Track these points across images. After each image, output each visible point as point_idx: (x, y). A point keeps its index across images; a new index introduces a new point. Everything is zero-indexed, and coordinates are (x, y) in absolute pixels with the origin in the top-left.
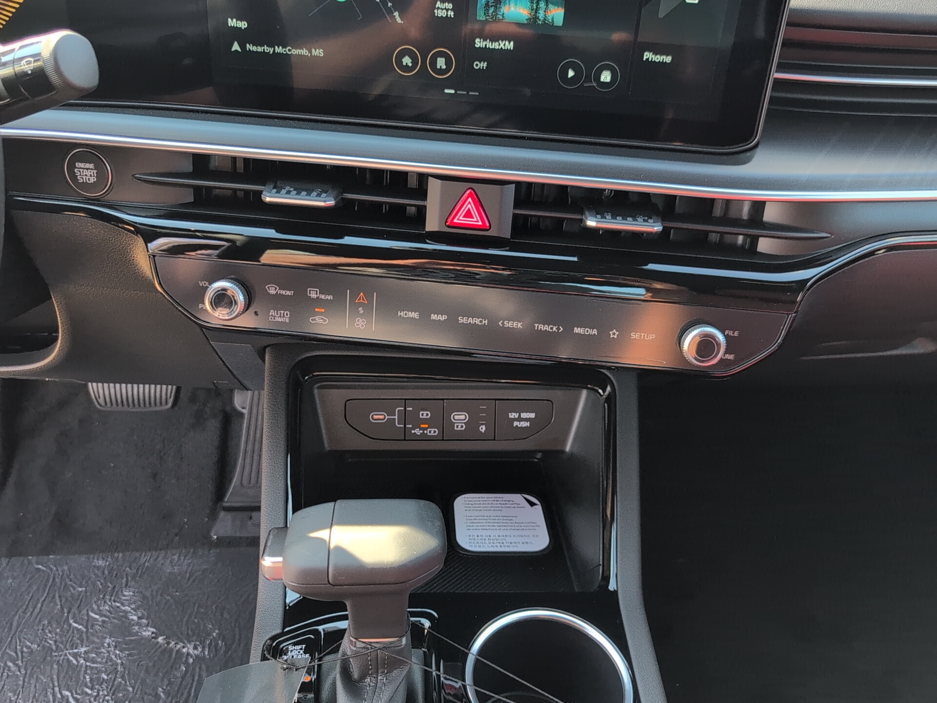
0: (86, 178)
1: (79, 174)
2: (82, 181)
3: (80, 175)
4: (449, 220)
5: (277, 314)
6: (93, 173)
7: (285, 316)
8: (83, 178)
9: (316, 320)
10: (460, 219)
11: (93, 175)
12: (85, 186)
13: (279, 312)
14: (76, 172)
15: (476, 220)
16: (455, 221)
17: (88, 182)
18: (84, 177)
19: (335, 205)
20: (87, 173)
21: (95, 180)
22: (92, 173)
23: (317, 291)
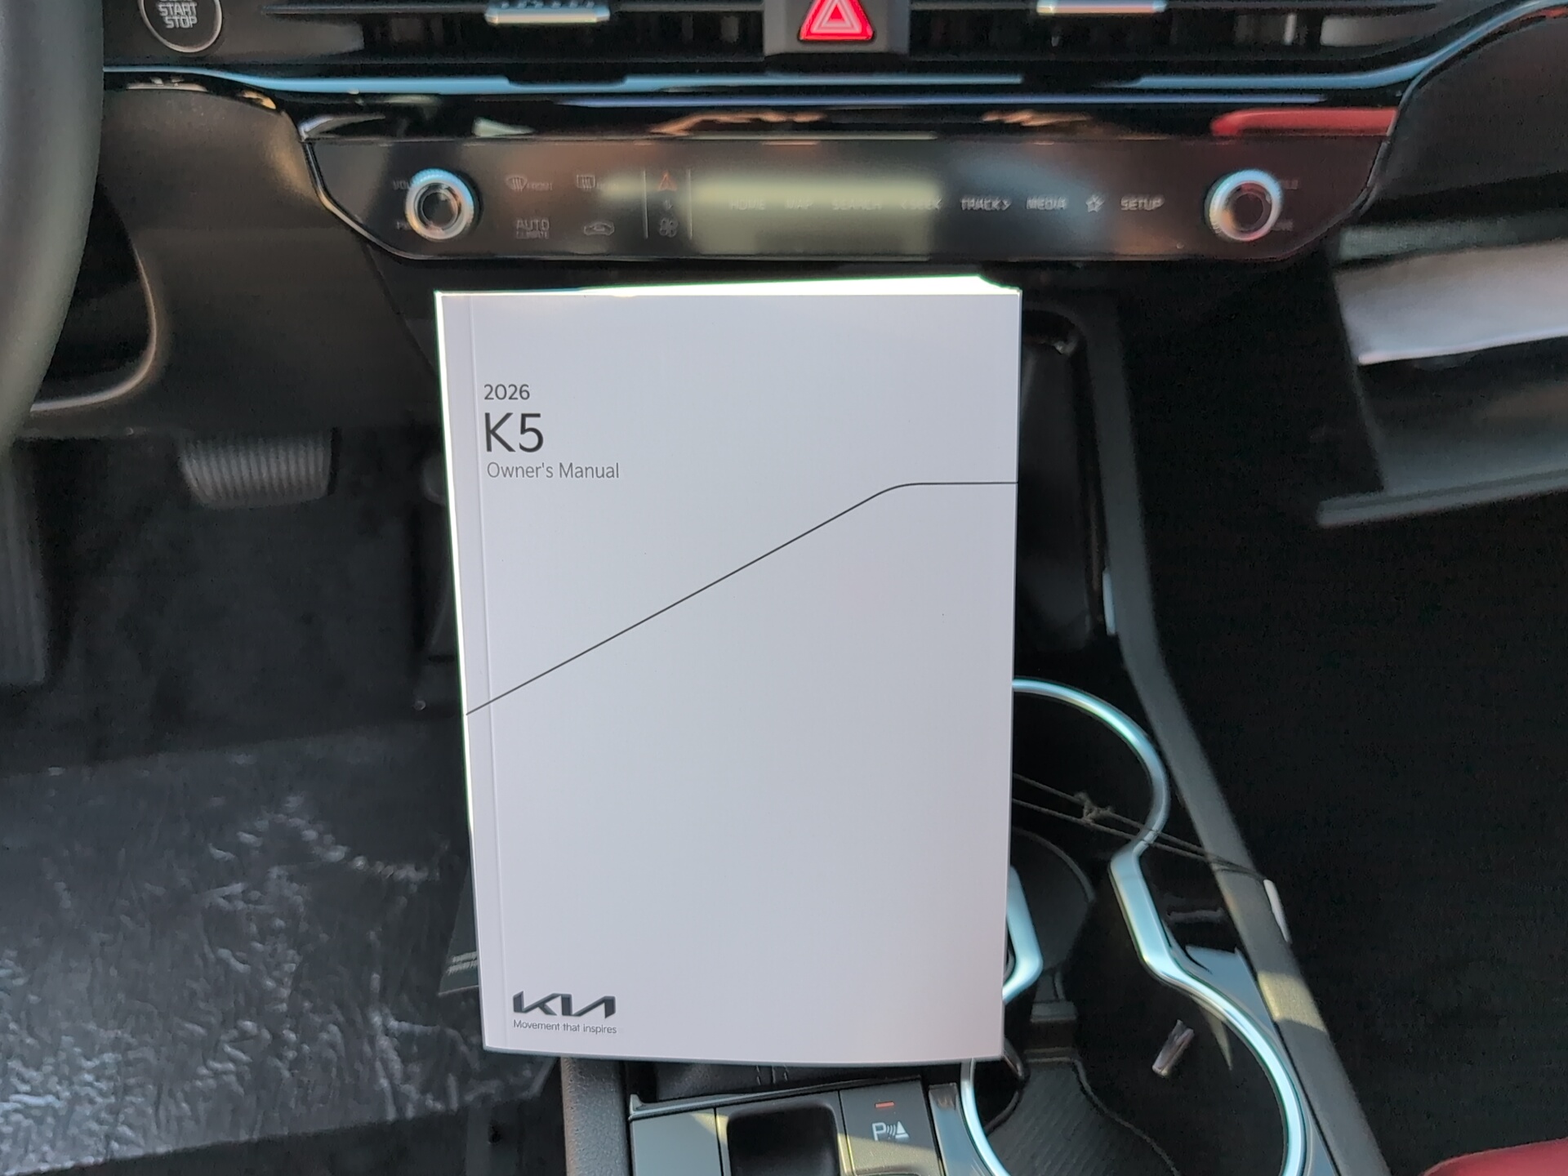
0: (179, 20)
1: (167, 13)
2: (172, 26)
3: (169, 14)
4: (804, 30)
5: (529, 226)
6: (191, 7)
7: (543, 228)
8: (174, 20)
9: (594, 231)
10: (823, 25)
11: (190, 13)
12: (179, 35)
13: (532, 222)
14: (161, 9)
15: (850, 24)
16: (815, 29)
17: (183, 26)
18: (176, 18)
19: (608, 22)
20: (180, 11)
21: (195, 21)
22: (189, 10)
23: (591, 179)
